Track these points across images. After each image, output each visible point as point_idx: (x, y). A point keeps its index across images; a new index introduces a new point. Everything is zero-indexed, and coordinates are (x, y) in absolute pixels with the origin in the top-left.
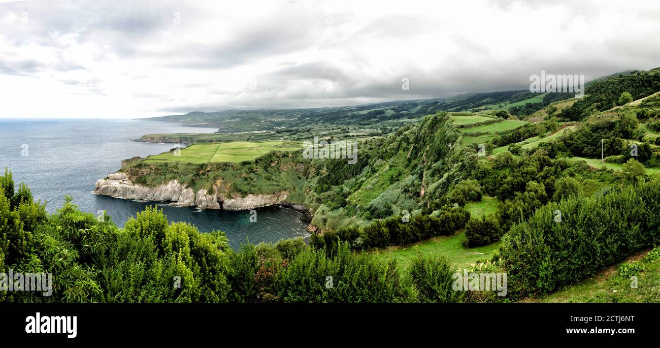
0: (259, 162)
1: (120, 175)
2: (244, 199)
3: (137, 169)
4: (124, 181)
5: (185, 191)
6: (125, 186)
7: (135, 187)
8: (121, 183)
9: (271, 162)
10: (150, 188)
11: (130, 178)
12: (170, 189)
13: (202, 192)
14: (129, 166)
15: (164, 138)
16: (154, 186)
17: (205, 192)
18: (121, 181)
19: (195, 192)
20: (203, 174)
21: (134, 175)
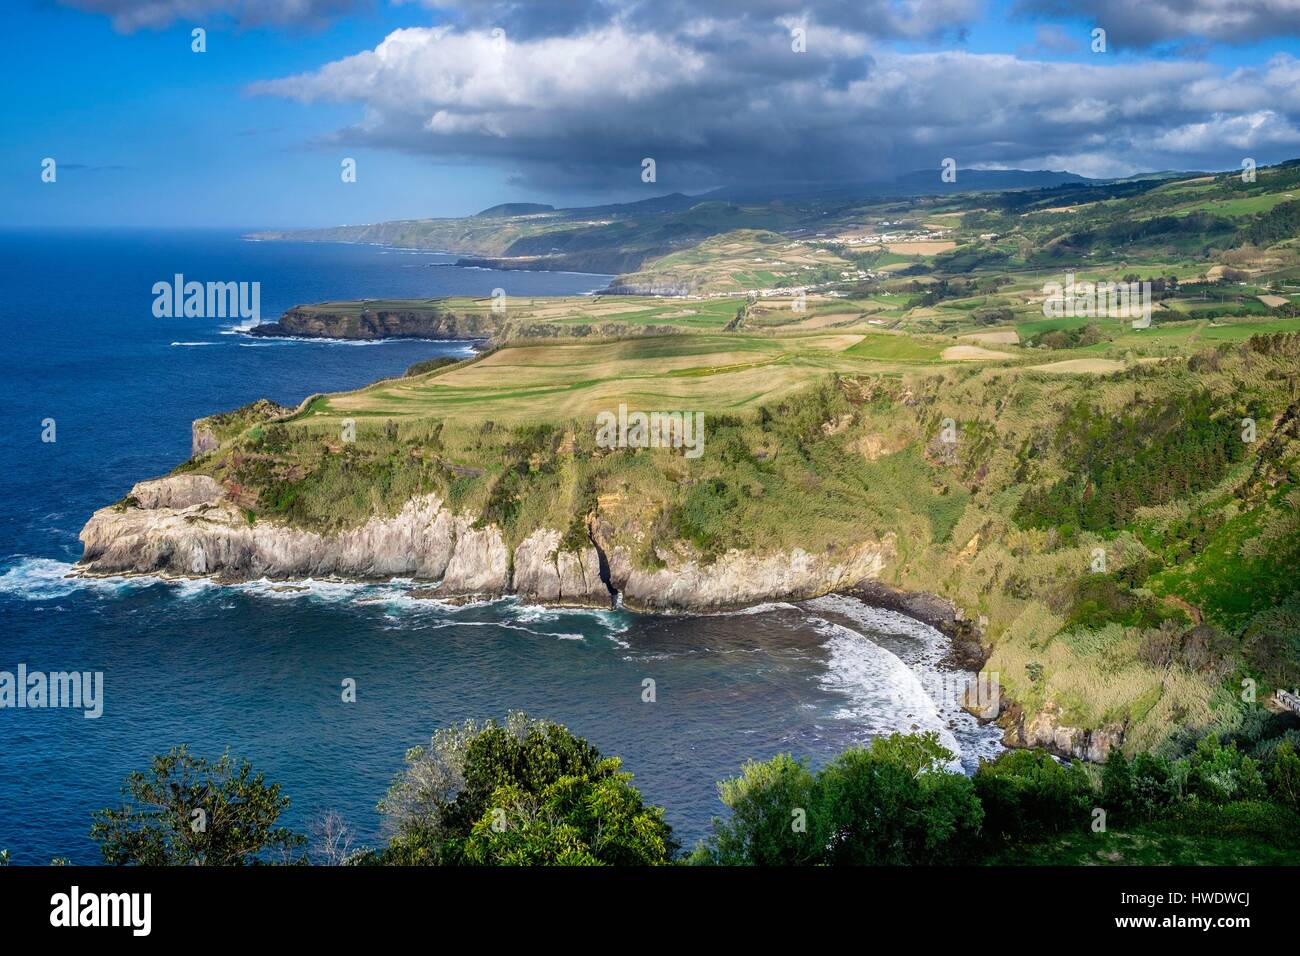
0: (775, 417)
1: (188, 482)
2: (710, 568)
3: (264, 456)
4: (205, 508)
5: (469, 538)
6: (212, 529)
7: (258, 531)
8: (191, 520)
9: (827, 417)
10: (324, 534)
11: (232, 496)
12: (407, 532)
13: (541, 545)
14: (227, 444)
15: (382, 316)
16: (340, 522)
17: (551, 539)
18: (192, 510)
19: (513, 539)
20: (546, 469)
21: (253, 482)
